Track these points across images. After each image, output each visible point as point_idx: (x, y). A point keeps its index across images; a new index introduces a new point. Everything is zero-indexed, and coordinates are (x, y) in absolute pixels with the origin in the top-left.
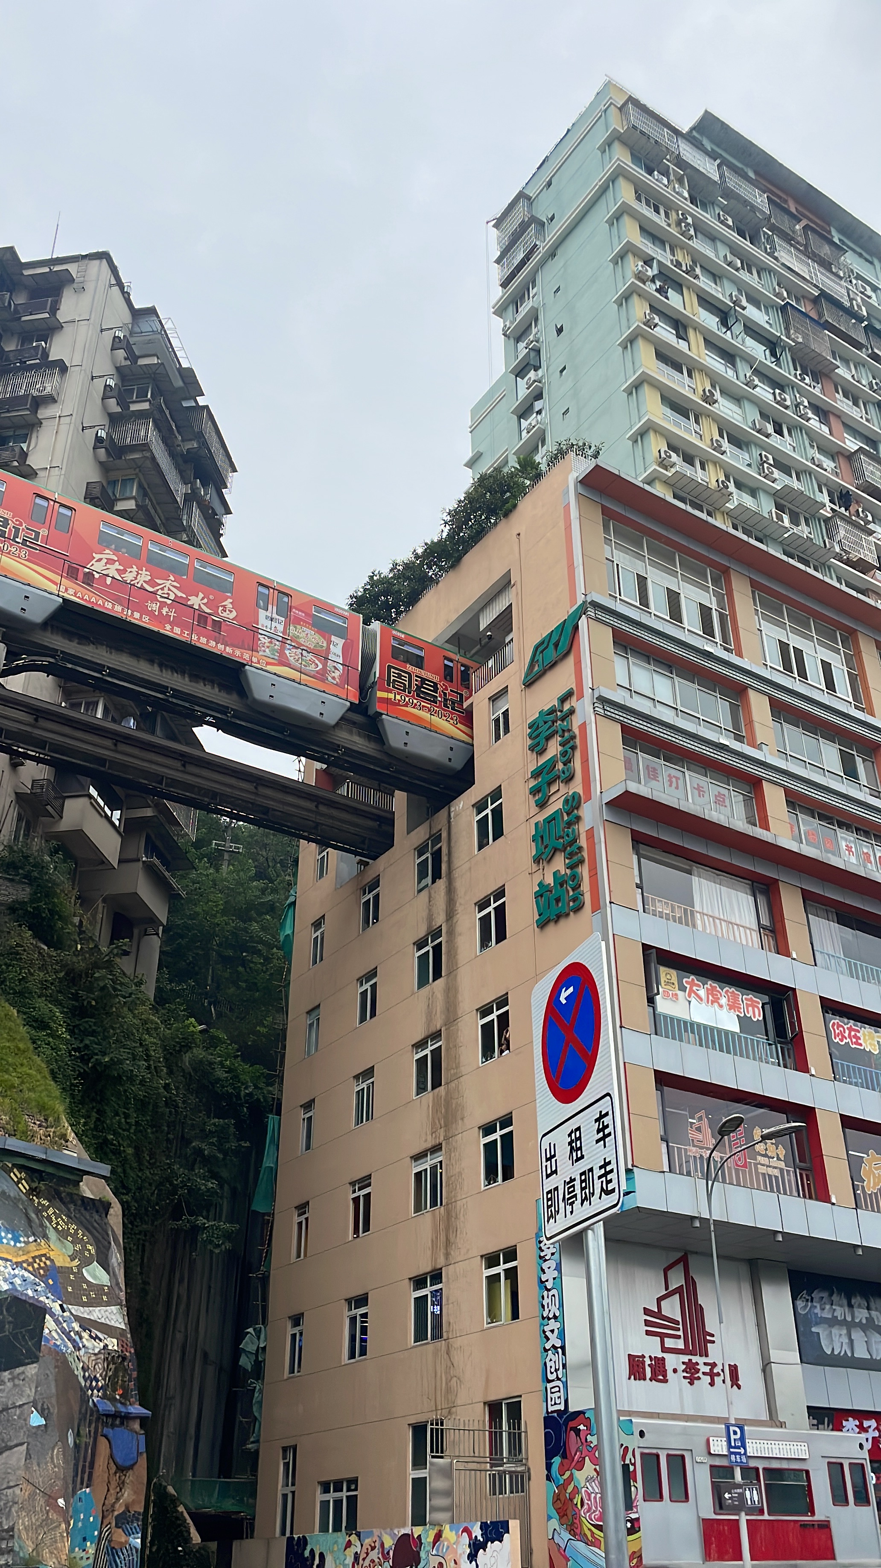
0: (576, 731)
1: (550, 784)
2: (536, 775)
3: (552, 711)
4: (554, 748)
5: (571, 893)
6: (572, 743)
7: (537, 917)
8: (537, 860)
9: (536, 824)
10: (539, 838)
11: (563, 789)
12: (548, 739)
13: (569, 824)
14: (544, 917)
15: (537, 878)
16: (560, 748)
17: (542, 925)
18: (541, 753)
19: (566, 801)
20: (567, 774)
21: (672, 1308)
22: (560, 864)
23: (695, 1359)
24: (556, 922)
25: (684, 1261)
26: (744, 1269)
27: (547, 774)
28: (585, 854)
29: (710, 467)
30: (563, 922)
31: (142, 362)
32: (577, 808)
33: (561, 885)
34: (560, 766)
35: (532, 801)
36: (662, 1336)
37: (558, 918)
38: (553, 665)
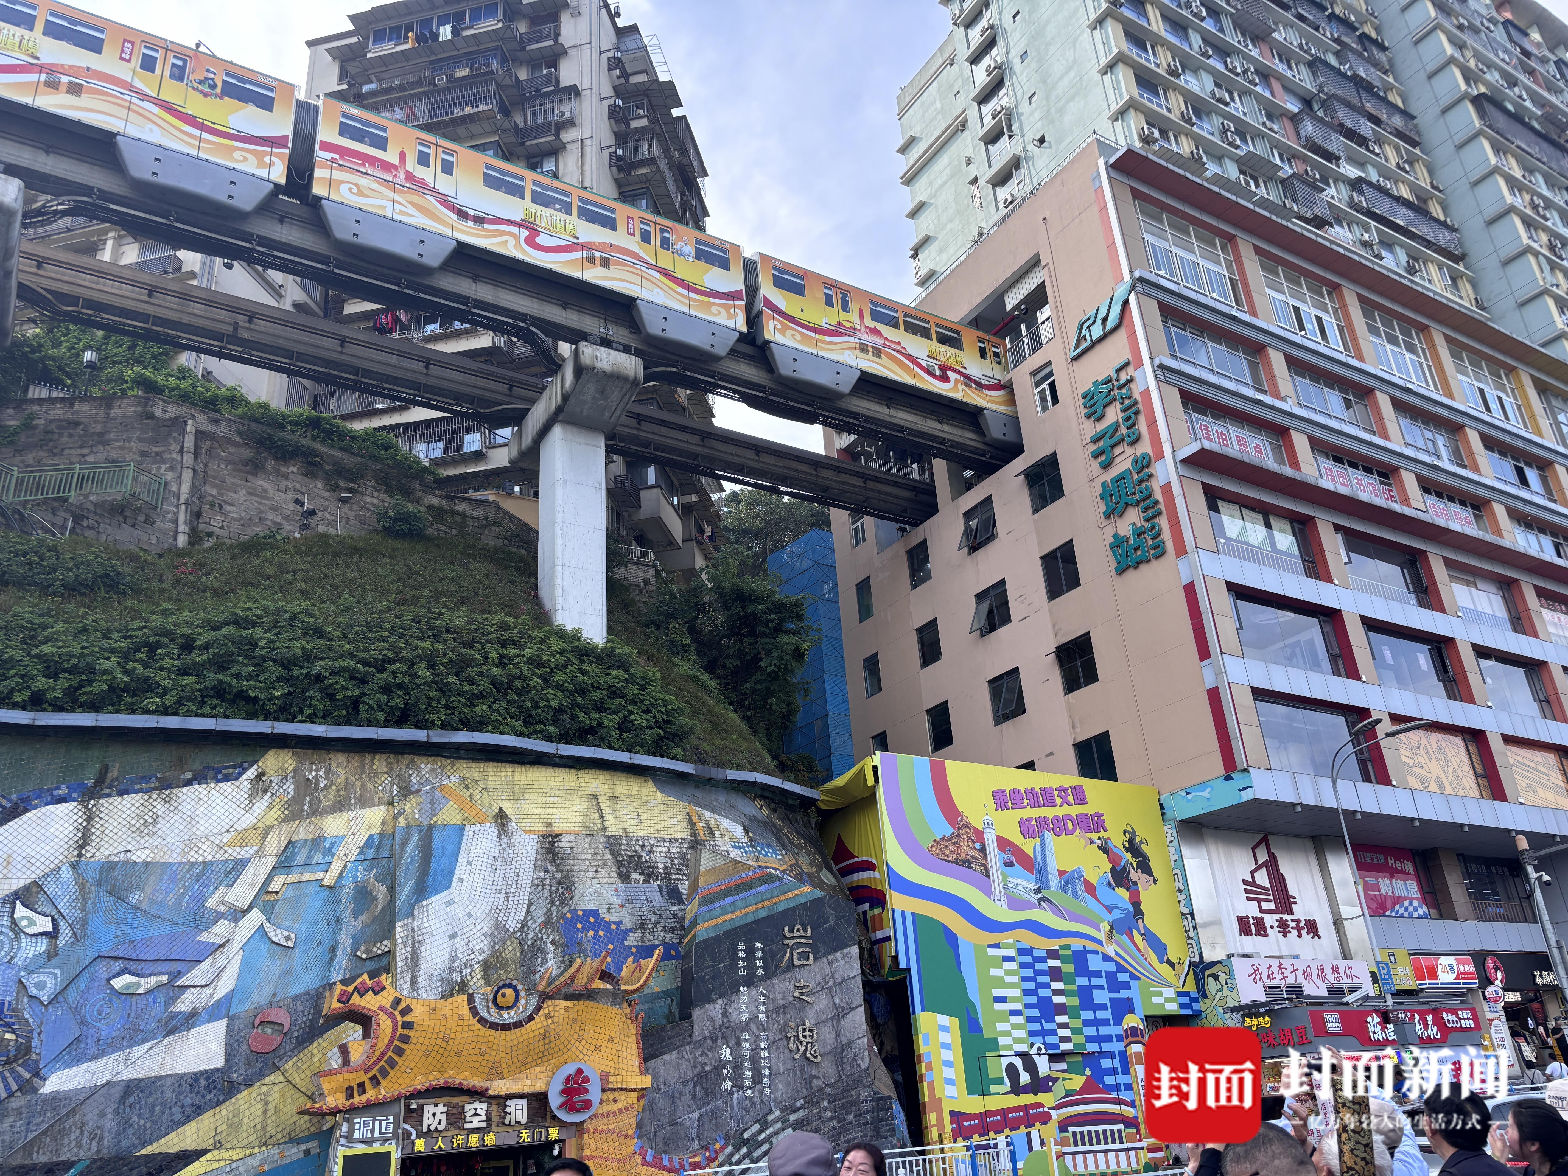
0: (1137, 396)
1: (1113, 447)
2: (1095, 441)
3: (1108, 381)
4: (1114, 414)
5: (1150, 542)
6: (1134, 409)
7: (1114, 564)
8: (1108, 516)
9: (1104, 484)
10: (1107, 495)
11: (1129, 451)
12: (1105, 406)
13: (1141, 482)
14: (1124, 565)
15: (1109, 532)
16: (1121, 415)
17: (1121, 571)
18: (1099, 419)
19: (1136, 461)
20: (1133, 437)
21: (1262, 878)
22: (1134, 517)
23: (1285, 917)
24: (1136, 568)
25: (1265, 840)
26: (1309, 844)
27: (1111, 437)
28: (1162, 506)
29: (1183, 140)
30: (1143, 568)
31: (634, 79)
32: (1148, 466)
33: (1139, 535)
34: (1123, 430)
35: (1095, 465)
36: (1259, 901)
37: (1139, 563)
38: (1101, 339)
